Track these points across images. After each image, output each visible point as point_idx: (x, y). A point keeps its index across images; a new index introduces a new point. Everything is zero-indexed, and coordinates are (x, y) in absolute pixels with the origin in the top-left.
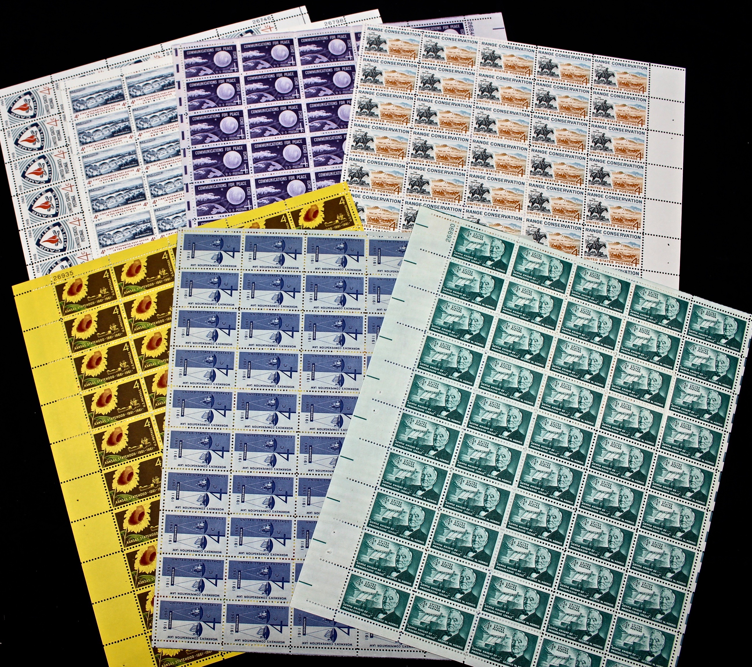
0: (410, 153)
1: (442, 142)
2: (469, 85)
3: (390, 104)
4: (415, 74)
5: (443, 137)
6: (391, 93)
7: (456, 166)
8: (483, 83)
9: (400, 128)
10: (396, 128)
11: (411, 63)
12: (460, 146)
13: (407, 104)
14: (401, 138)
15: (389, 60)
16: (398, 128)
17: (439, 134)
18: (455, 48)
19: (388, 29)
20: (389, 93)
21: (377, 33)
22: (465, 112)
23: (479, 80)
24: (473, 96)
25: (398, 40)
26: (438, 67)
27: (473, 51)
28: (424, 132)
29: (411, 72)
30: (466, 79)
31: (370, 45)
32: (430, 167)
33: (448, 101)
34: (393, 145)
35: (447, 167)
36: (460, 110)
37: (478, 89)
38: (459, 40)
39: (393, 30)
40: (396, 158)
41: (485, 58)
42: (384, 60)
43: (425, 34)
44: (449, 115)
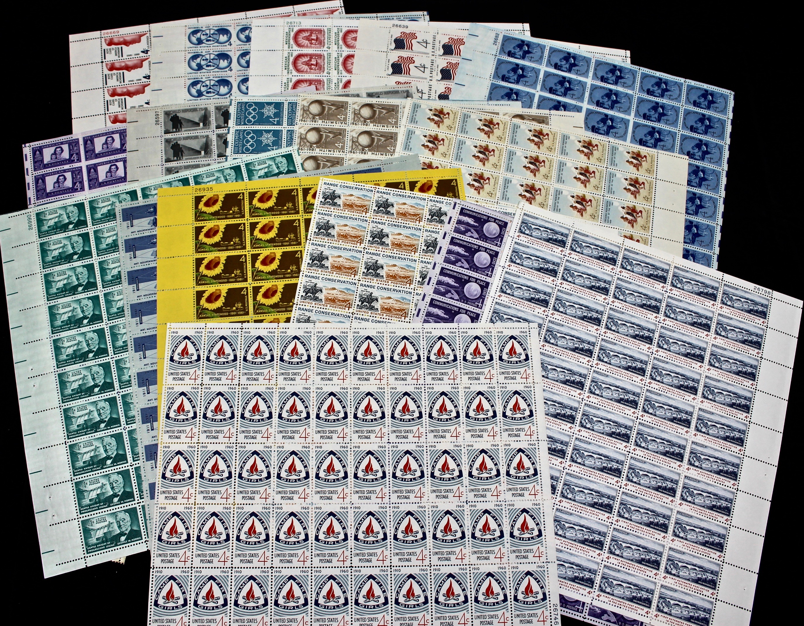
0: (356, 304)
1: (386, 294)
2: (415, 240)
3: (340, 256)
4: (365, 228)
5: (388, 289)
6: (342, 246)
7: (399, 318)
8: (429, 238)
9: (348, 280)
10: (344, 280)
11: (362, 218)
12: (403, 299)
13: (356, 257)
14: (348, 289)
15: (342, 215)
16: (346, 280)
17: (384, 286)
18: (405, 204)
19: (343, 184)
20: (339, 246)
21: (332, 188)
22: (410, 266)
23: (425, 235)
24: (419, 251)
25: (352, 195)
26: (387, 222)
27: (421, 207)
28: (370, 284)
29: (361, 226)
30: (413, 235)
31: (325, 200)
32: (374, 318)
33: (395, 255)
34: (340, 296)
35: (390, 318)
36: (405, 264)
37: (423, 244)
38: (409, 197)
39: (348, 185)
40: (342, 309)
41: (432, 214)
42: (337, 214)
43: (377, 190)
44: (395, 268)
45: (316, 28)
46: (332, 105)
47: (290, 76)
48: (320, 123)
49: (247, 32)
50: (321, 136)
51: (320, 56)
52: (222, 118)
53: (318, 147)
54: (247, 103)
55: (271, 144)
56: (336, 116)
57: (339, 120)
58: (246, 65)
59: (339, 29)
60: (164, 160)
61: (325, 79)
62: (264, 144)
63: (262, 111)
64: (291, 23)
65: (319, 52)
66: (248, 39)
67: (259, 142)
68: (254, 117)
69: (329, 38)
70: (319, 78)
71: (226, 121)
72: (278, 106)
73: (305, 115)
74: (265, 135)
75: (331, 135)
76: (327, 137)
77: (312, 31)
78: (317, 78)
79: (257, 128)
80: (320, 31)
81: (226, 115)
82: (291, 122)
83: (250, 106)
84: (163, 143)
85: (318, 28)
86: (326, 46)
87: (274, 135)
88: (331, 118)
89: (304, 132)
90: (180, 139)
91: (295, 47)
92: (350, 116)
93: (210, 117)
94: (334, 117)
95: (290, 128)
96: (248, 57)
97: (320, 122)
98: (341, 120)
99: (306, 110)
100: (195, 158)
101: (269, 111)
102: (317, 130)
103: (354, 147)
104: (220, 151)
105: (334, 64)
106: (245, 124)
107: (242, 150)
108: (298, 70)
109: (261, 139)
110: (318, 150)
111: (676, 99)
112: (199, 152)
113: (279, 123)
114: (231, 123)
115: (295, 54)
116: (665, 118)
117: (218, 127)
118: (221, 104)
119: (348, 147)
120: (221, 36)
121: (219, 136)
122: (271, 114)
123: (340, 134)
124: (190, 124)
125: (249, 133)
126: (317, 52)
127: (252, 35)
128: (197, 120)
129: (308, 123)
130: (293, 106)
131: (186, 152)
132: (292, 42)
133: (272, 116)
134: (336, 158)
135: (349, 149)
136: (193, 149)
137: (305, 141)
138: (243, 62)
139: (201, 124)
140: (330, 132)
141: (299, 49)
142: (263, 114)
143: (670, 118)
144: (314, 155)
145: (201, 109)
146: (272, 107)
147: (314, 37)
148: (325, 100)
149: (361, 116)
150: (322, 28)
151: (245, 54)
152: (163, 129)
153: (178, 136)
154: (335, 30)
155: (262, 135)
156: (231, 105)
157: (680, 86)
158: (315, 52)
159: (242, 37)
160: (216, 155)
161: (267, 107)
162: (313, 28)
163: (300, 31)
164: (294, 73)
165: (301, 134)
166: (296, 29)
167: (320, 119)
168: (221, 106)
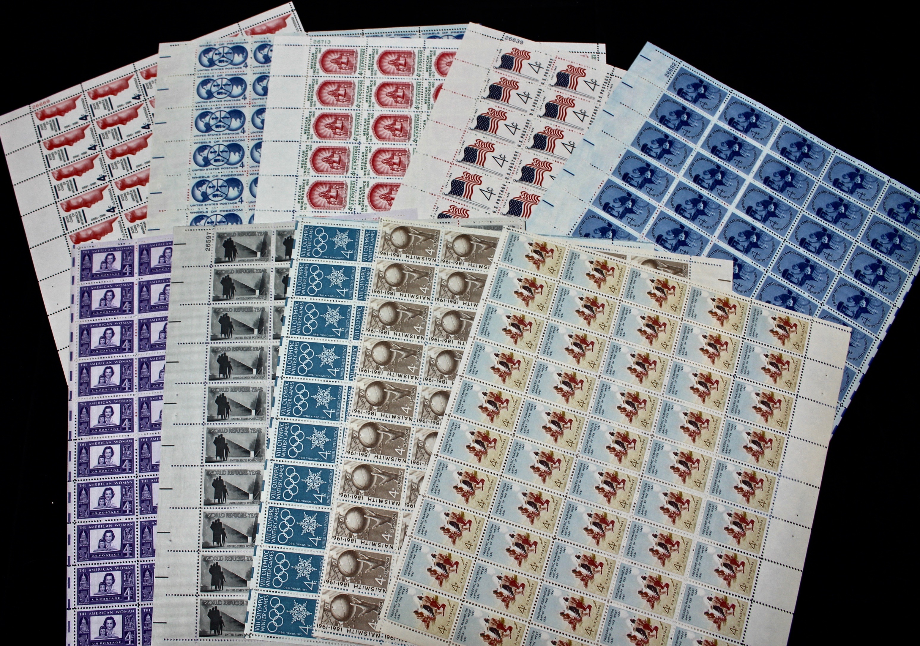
45: (347, 48)
46: (420, 234)
47: (313, 109)
48: (403, 259)
49: (266, 50)
50: (403, 276)
51: (350, 84)
52: (284, 247)
53: (398, 290)
54: (315, 227)
55: (340, 285)
56: (424, 249)
57: (427, 255)
58: (262, 92)
59: (375, 51)
60: (211, 298)
61: (354, 113)
62: (332, 284)
63: (333, 239)
64: (319, 42)
65: (349, 79)
66: (267, 60)
67: (326, 282)
68: (322, 247)
69: (362, 61)
70: (347, 112)
71: (289, 252)
72: (353, 233)
73: (386, 246)
74: (335, 273)
75: (416, 275)
76: (411, 277)
77: (342, 53)
78: (344, 112)
79: (325, 263)
80: (352, 53)
81: (289, 243)
82: (368, 257)
83: (319, 232)
84: (213, 274)
85: (350, 48)
86: (358, 71)
87: (345, 274)
88: (417, 252)
89: (383, 269)
90: (232, 271)
91: (321, 73)
92: (441, 251)
93: (270, 245)
94: (421, 251)
95: (366, 265)
96: (265, 82)
97: (404, 256)
98: (429, 255)
99: (387, 240)
100: (248, 299)
101: (342, 240)
102: (399, 267)
103: (442, 292)
104: (278, 292)
105: (365, 94)
106: (311, 256)
107: (306, 292)
108: (323, 102)
109: (329, 277)
110: (398, 294)
111: (868, 200)
112: (253, 291)
113: (352, 258)
114: (295, 253)
115: (321, 81)
116: (845, 220)
117: (278, 259)
118: (284, 229)
119: (435, 294)
120: (236, 55)
121: (279, 271)
122: (344, 244)
123: (427, 274)
124: (246, 252)
125: (315, 269)
126: (347, 79)
127: (272, 55)
128: (254, 248)
129: (389, 256)
130: (372, 234)
131: (238, 289)
132: (318, 66)
133: (345, 247)
134: (419, 306)
135: (436, 296)
136: (246, 287)
137: (384, 281)
138: (259, 89)
139: (259, 254)
140: (414, 271)
141: (325, 75)
142: (334, 243)
143: (851, 223)
144: (392, 300)
145: (260, 233)
146: (345, 235)
147: (344, 60)
148: (413, 228)
149: (455, 252)
150: (354, 49)
151: (262, 78)
152: (214, 257)
153: (230, 267)
154: (370, 51)
155: (331, 272)
156: (296, 229)
157: (880, 184)
158: (344, 79)
159: (260, 56)
160: (273, 297)
161: (339, 235)
162: (345, 48)
163: (329, 52)
164: (319, 105)
165: (380, 271)
166: (324, 49)
167: (404, 252)
168: (284, 231)
